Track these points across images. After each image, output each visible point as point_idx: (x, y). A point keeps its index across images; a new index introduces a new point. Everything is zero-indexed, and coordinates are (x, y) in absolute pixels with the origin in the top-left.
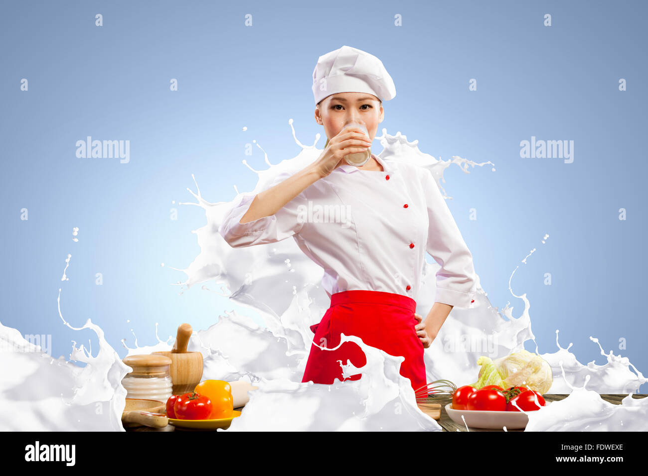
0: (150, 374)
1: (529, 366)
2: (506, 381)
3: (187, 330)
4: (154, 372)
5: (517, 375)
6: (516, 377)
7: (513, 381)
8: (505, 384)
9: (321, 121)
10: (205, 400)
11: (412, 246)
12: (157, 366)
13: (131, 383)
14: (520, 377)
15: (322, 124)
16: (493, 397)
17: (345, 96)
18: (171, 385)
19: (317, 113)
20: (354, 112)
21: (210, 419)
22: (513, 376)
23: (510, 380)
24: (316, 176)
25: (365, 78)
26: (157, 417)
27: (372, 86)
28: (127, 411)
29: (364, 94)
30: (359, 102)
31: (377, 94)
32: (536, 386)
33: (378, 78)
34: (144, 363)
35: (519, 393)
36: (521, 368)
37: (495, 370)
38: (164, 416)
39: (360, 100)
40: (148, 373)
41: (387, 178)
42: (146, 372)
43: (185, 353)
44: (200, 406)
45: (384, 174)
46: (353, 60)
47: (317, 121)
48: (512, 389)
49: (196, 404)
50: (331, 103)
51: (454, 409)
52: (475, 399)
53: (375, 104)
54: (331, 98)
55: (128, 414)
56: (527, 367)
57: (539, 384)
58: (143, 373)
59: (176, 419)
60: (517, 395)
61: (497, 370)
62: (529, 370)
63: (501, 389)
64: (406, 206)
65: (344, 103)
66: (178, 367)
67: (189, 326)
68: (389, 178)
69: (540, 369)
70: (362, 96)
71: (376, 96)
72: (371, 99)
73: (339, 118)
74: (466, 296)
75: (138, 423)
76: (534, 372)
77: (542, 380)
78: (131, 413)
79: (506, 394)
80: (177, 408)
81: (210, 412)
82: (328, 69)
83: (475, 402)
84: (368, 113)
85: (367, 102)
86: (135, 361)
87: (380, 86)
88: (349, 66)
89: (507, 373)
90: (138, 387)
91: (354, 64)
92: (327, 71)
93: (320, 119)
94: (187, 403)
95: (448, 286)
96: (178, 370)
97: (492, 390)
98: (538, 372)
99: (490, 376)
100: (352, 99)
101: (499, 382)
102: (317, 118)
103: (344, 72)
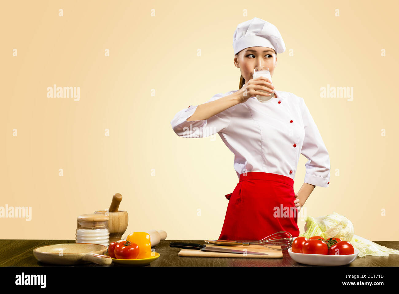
0: (96, 227)
1: (341, 224)
2: (325, 233)
3: (119, 197)
4: (98, 225)
5: (332, 230)
6: (332, 231)
7: (329, 233)
8: (324, 235)
9: (238, 65)
10: (135, 245)
11: (295, 146)
12: (100, 222)
13: (83, 233)
14: (335, 231)
15: (239, 67)
16: (319, 245)
17: (256, 49)
18: (109, 234)
19: (236, 60)
20: (261, 59)
21: (137, 259)
22: (330, 230)
23: (328, 233)
24: (237, 102)
25: (268, 38)
26: (105, 258)
27: (272, 43)
28: (83, 254)
29: (268, 48)
30: (264, 53)
31: (274, 47)
32: (344, 237)
33: (277, 38)
34: (92, 220)
35: (336, 242)
36: (335, 225)
37: (317, 225)
38: (109, 258)
39: (265, 51)
40: (94, 226)
41: (279, 102)
42: (93, 225)
43: (117, 212)
44: (132, 250)
45: (278, 100)
46: (261, 26)
47: (236, 65)
48: (331, 239)
49: (129, 249)
50: (246, 53)
51: (293, 252)
52: (308, 245)
53: (274, 55)
54: (246, 50)
55: (84, 255)
56: (339, 225)
57: (346, 235)
58: (91, 226)
59: (116, 258)
60: (335, 243)
61: (318, 225)
62: (340, 226)
63: (323, 239)
64: (291, 122)
65: (254, 53)
66: (112, 221)
67: (120, 195)
68: (280, 102)
69: (346, 226)
70: (266, 49)
71: (275, 50)
72: (272, 51)
73: (251, 63)
74: (325, 179)
75: (89, 261)
76: (343, 228)
77: (348, 232)
78: (86, 255)
79: (328, 243)
80: (117, 251)
81: (138, 254)
82: (244, 32)
83: (308, 248)
84: (269, 60)
85: (269, 53)
86: (86, 219)
87: (277, 42)
88: (258, 30)
89: (325, 228)
90: (88, 235)
91: (262, 29)
92: (244, 34)
93: (238, 64)
94: (123, 248)
95: (314, 173)
96: (112, 223)
97: (317, 239)
98: (345, 227)
99: (314, 230)
100: (260, 51)
101: (320, 234)
102: (236, 63)
103: (256, 34)
